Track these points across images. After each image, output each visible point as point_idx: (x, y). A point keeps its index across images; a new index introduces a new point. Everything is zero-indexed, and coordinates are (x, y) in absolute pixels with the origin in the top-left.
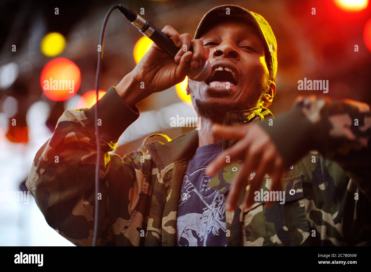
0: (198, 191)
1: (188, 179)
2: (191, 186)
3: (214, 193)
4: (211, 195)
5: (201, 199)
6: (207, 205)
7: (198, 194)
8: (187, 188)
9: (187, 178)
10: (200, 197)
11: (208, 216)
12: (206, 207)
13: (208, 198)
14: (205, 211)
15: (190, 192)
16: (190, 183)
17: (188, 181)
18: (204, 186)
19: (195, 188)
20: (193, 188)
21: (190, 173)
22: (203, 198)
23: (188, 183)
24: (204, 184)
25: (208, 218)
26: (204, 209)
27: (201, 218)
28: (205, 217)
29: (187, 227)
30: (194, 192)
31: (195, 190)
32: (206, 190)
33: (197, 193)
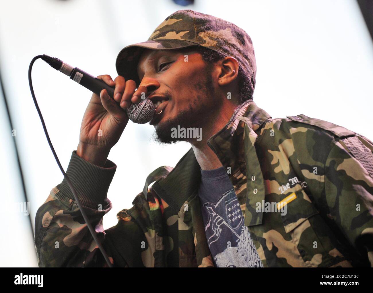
0: (227, 222)
1: (214, 211)
2: (220, 219)
3: (241, 222)
4: (239, 225)
5: (232, 231)
6: (238, 236)
7: (228, 226)
8: (216, 221)
9: (212, 210)
10: (231, 229)
11: (242, 248)
12: (238, 238)
13: (237, 228)
14: (238, 243)
15: (220, 225)
16: (217, 216)
17: (215, 214)
18: (230, 215)
19: (224, 220)
20: (222, 221)
21: (214, 204)
22: (233, 229)
23: (216, 216)
24: (230, 214)
25: (243, 249)
26: (237, 241)
27: (238, 251)
28: (240, 249)
29: (228, 264)
30: (223, 224)
31: (224, 222)
32: (233, 220)
33: (226, 225)
